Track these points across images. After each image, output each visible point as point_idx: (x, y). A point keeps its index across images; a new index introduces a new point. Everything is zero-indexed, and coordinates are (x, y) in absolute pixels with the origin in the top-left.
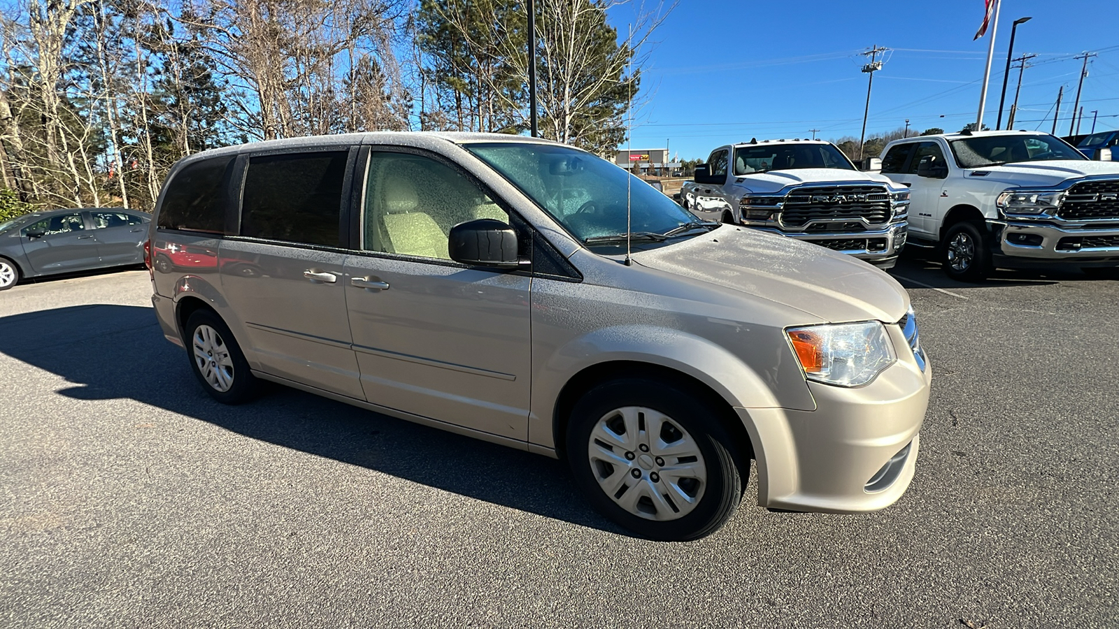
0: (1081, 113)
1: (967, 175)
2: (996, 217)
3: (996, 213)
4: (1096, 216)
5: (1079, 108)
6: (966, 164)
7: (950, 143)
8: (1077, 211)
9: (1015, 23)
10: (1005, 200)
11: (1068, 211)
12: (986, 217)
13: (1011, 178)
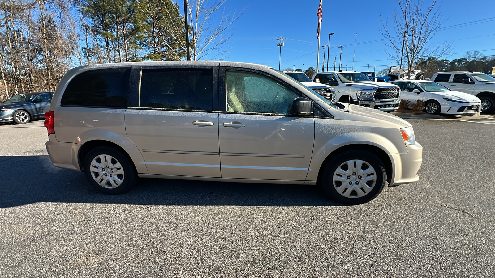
0: (341, 66)
1: (345, 85)
2: (357, 99)
3: (357, 98)
4: (382, 98)
5: (341, 64)
6: (343, 82)
7: (337, 74)
8: (378, 97)
9: (330, 34)
10: (359, 94)
11: (376, 97)
12: (354, 99)
13: (359, 86)
